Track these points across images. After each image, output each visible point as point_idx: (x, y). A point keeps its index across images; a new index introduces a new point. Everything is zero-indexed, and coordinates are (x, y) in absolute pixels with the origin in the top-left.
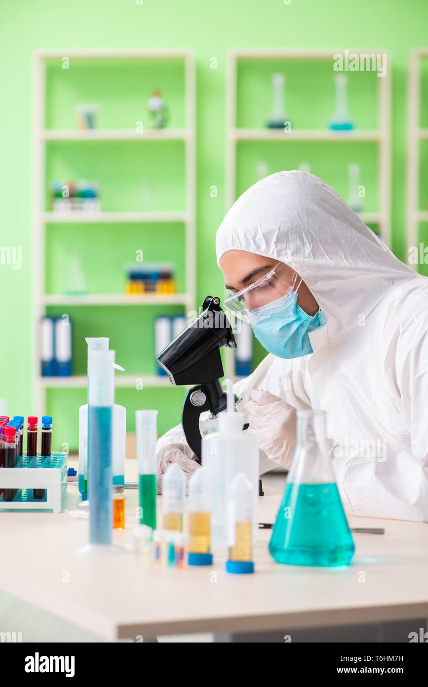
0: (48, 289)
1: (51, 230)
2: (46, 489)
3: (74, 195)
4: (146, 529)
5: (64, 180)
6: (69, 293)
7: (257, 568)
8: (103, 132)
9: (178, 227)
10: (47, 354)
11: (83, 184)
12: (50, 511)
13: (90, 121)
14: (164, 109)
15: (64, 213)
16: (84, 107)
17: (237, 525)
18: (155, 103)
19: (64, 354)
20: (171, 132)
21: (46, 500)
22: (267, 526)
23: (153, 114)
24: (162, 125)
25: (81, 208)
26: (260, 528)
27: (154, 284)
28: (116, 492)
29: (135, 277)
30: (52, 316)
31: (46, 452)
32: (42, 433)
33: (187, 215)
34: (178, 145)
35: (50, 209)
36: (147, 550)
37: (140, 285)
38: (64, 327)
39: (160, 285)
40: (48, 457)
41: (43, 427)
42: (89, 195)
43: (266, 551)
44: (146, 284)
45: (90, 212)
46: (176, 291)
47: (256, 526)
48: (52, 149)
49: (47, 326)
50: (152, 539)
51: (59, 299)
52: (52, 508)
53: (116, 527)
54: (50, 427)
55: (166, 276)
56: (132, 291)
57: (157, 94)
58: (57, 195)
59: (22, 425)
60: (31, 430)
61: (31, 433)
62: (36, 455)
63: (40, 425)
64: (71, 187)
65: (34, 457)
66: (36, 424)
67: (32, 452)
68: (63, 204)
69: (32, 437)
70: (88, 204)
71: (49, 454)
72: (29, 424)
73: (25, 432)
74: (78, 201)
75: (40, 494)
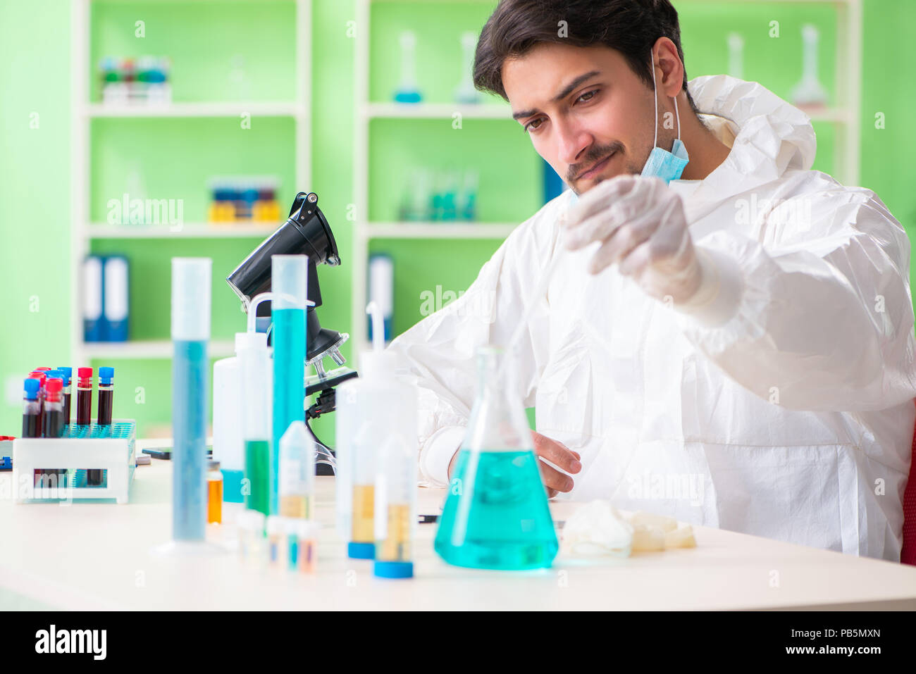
0: (94, 214)
1: (99, 128)
2: (106, 470)
3: (131, 78)
4: (255, 517)
5: (117, 56)
7: (417, 570)
9: (286, 124)
10: (93, 311)
11: (146, 63)
12: (111, 501)
15: (118, 102)
17: (389, 508)
19: (117, 309)
21: (105, 486)
22: (430, 519)
25: (145, 97)
26: (421, 522)
27: (250, 207)
28: (212, 470)
29: (222, 196)
30: (101, 253)
31: (104, 419)
32: (100, 391)
33: (298, 107)
35: (99, 98)
36: (258, 547)
37: (229, 209)
38: (117, 271)
39: (258, 210)
40: (107, 426)
41: (101, 382)
42: (156, 77)
43: (430, 551)
44: (237, 207)
45: (156, 103)
46: (281, 217)
47: (415, 519)
49: (93, 268)
50: (265, 534)
51: (111, 227)
52: (114, 497)
53: (211, 520)
54: (111, 383)
55: (267, 196)
56: (217, 218)
58: (109, 78)
59: (70, 379)
60: (84, 386)
61: (83, 392)
62: (89, 423)
63: (96, 380)
64: (129, 65)
65: (87, 426)
66: (90, 379)
67: (83, 420)
68: (117, 92)
69: (84, 398)
70: (154, 90)
71: (109, 423)
72: (80, 379)
73: (73, 390)
74: (139, 87)
75: (94, 478)
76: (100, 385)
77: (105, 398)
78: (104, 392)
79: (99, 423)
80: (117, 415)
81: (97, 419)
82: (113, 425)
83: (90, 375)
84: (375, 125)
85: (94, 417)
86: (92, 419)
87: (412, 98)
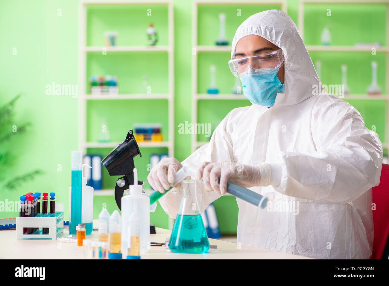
0: (88, 139)
1: (90, 104)
2: (49, 228)
3: (102, 84)
5: (97, 75)
6: (100, 141)
8: (120, 48)
9: (165, 102)
11: (108, 78)
12: (51, 239)
13: (113, 41)
14: (156, 34)
15: (97, 94)
16: (109, 33)
18: (150, 30)
19: (97, 176)
20: (159, 47)
21: (48, 234)
23: (149, 37)
24: (154, 43)
25: (108, 91)
27: (150, 136)
29: (139, 132)
30: (90, 155)
31: (52, 211)
32: (50, 201)
33: (169, 95)
34: (164, 55)
35: (90, 92)
37: (142, 137)
38: (97, 161)
39: (153, 137)
42: (112, 84)
44: (144, 136)
45: (113, 94)
46: (162, 140)
48: (91, 57)
49: (87, 160)
51: (94, 144)
54: (54, 198)
55: (157, 131)
57: (152, 26)
58: (94, 84)
59: (40, 197)
60: (44, 200)
61: (44, 201)
62: (47, 212)
63: (49, 197)
64: (102, 79)
65: (46, 214)
66: (47, 197)
67: (45, 211)
68: (97, 90)
69: (45, 203)
70: (111, 89)
71: (54, 212)
72: (43, 197)
73: (41, 201)
74: (105, 88)
75: (46, 231)
76: (50, 199)
77: (53, 204)
78: (52, 201)
79: (50, 213)
80: (56, 210)
81: (49, 211)
82: (55, 213)
83: (47, 196)
84: (200, 103)
85: (49, 210)
86: (48, 211)
87: (215, 92)
